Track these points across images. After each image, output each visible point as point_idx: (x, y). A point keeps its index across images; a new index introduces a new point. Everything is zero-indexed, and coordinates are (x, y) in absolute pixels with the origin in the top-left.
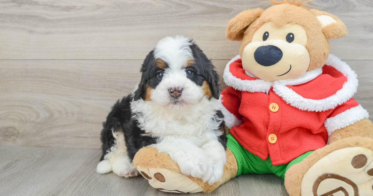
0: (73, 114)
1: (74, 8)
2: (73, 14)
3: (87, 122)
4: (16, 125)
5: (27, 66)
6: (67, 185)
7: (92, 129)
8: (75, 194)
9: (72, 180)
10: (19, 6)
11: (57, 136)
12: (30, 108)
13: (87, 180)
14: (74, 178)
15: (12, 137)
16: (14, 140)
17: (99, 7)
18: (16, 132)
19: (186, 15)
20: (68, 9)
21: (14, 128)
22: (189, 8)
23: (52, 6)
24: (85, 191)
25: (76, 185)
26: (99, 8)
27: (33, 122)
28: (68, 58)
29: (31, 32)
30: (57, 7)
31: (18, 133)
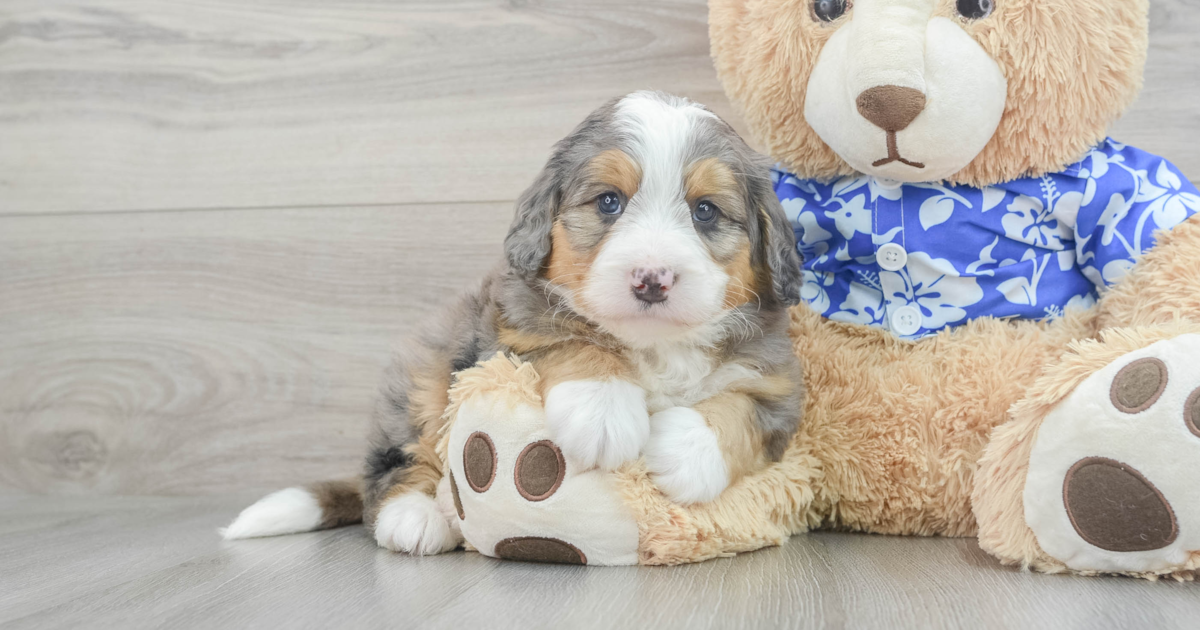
0: (281, 382)
1: (294, 46)
2: (291, 65)
3: (325, 407)
4: (98, 423)
5: (142, 230)
7: (341, 432)
10: (125, 48)
11: (229, 459)
12: (146, 365)
15: (82, 465)
16: (89, 474)
17: (370, 43)
18: (96, 448)
19: (643, 59)
20: (276, 49)
21: (92, 436)
22: (649, 37)
23: (229, 45)
26: (370, 47)
27: (151, 412)
29: (160, 124)
30: (243, 46)
31: (104, 451)
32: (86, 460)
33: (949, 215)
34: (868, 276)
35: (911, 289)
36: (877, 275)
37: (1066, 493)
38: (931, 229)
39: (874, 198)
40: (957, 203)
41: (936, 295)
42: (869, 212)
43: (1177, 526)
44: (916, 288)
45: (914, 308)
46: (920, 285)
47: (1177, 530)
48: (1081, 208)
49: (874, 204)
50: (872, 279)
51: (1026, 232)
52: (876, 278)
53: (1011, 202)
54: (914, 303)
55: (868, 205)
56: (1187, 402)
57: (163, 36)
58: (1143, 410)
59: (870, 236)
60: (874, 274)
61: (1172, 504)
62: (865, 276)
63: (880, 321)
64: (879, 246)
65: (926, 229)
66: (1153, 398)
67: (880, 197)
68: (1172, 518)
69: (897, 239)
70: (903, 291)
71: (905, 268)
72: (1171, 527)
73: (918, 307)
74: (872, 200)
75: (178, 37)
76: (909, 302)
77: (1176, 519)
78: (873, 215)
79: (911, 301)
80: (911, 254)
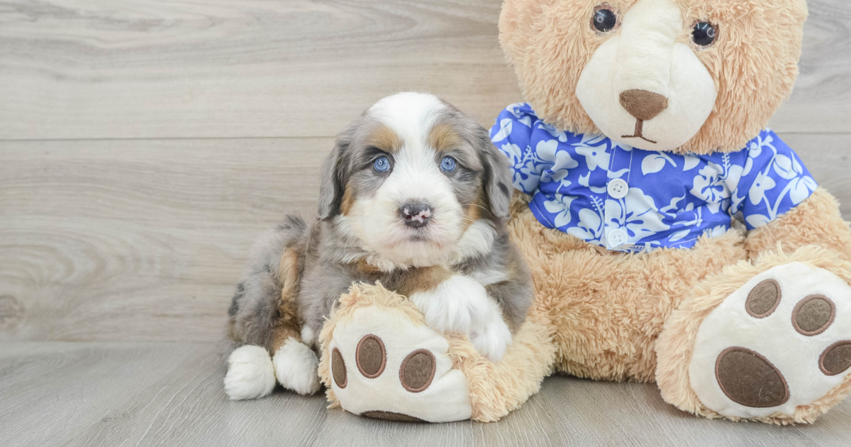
0: (151, 262)
1: (157, 23)
2: (155, 37)
3: (182, 280)
4: (17, 290)
5: (47, 153)
6: (152, 399)
7: (194, 297)
8: (173, 411)
9: (161, 391)
10: (32, 21)
11: (114, 316)
12: (53, 250)
13: (196, 389)
14: (165, 388)
15: (7, 320)
16: (12, 326)
17: (213, 22)
18: (16, 307)
19: (407, 39)
20: (144, 25)
21: (13, 299)
22: (413, 23)
23: (108, 21)
24: (195, 407)
25: (172, 398)
26: (214, 25)
27: (57, 283)
28: (142, 136)
29: (59, 77)
30: (120, 21)
31: (22, 310)
32: (9, 316)
33: (661, 169)
34: (597, 200)
35: (624, 216)
36: (604, 202)
37: (717, 369)
38: (648, 175)
39: (613, 146)
40: (667, 161)
41: (640, 222)
42: (609, 155)
43: (789, 392)
44: (628, 216)
45: (623, 231)
46: (632, 213)
47: (789, 395)
48: (742, 177)
49: (613, 150)
50: (599, 203)
51: (703, 190)
52: (602, 204)
53: (702, 168)
54: (624, 227)
55: (608, 150)
56: (793, 311)
57: (60, 13)
58: (767, 316)
59: (606, 172)
60: (601, 200)
61: (785, 377)
62: (594, 200)
63: (599, 239)
64: (611, 179)
65: (644, 174)
66: (773, 308)
67: (617, 146)
68: (786, 387)
69: (624, 177)
70: (619, 218)
71: (624, 199)
72: (784, 393)
73: (626, 230)
74: (612, 147)
75: (71, 14)
76: (620, 226)
77: (788, 387)
78: (611, 157)
79: (623, 225)
80: (631, 188)
